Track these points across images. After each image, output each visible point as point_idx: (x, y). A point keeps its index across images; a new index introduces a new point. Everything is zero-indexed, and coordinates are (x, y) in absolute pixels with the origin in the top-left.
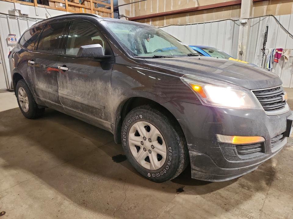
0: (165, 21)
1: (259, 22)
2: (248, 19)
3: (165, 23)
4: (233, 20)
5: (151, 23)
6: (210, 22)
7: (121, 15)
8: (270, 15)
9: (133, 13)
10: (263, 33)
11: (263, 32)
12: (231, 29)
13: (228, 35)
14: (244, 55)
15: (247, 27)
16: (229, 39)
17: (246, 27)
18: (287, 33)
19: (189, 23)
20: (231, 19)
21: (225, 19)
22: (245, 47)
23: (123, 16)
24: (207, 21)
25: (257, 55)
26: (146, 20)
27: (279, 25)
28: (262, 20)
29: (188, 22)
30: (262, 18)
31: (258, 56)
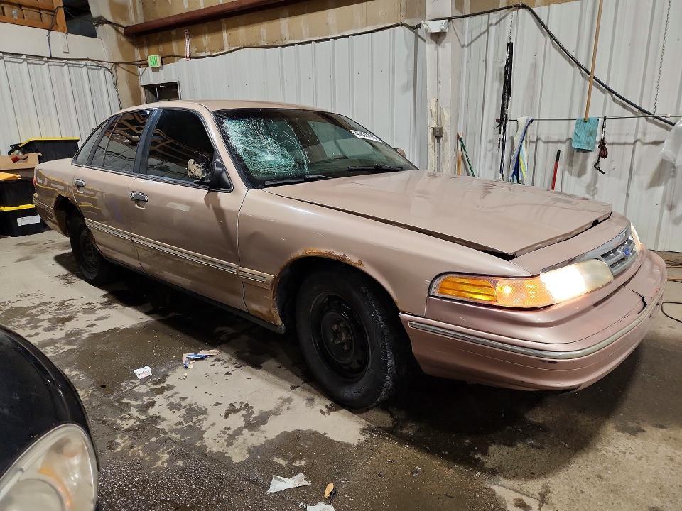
0: (225, 34)
1: (487, 30)
2: (450, 19)
3: (226, 43)
4: (410, 27)
5: (187, 41)
6: (347, 36)
7: (96, 19)
8: (518, 7)
9: (138, 12)
10: (501, 68)
11: (499, 66)
12: (408, 56)
13: (403, 77)
14: (446, 140)
15: (448, 46)
16: (405, 88)
17: (444, 47)
18: (573, 65)
19: (291, 39)
20: (406, 22)
21: (389, 25)
22: (447, 115)
23: (102, 21)
24: (339, 33)
25: (489, 139)
26: (174, 32)
27: (548, 38)
28: (496, 23)
29: (288, 36)
30: (494, 17)
31: (490, 142)
